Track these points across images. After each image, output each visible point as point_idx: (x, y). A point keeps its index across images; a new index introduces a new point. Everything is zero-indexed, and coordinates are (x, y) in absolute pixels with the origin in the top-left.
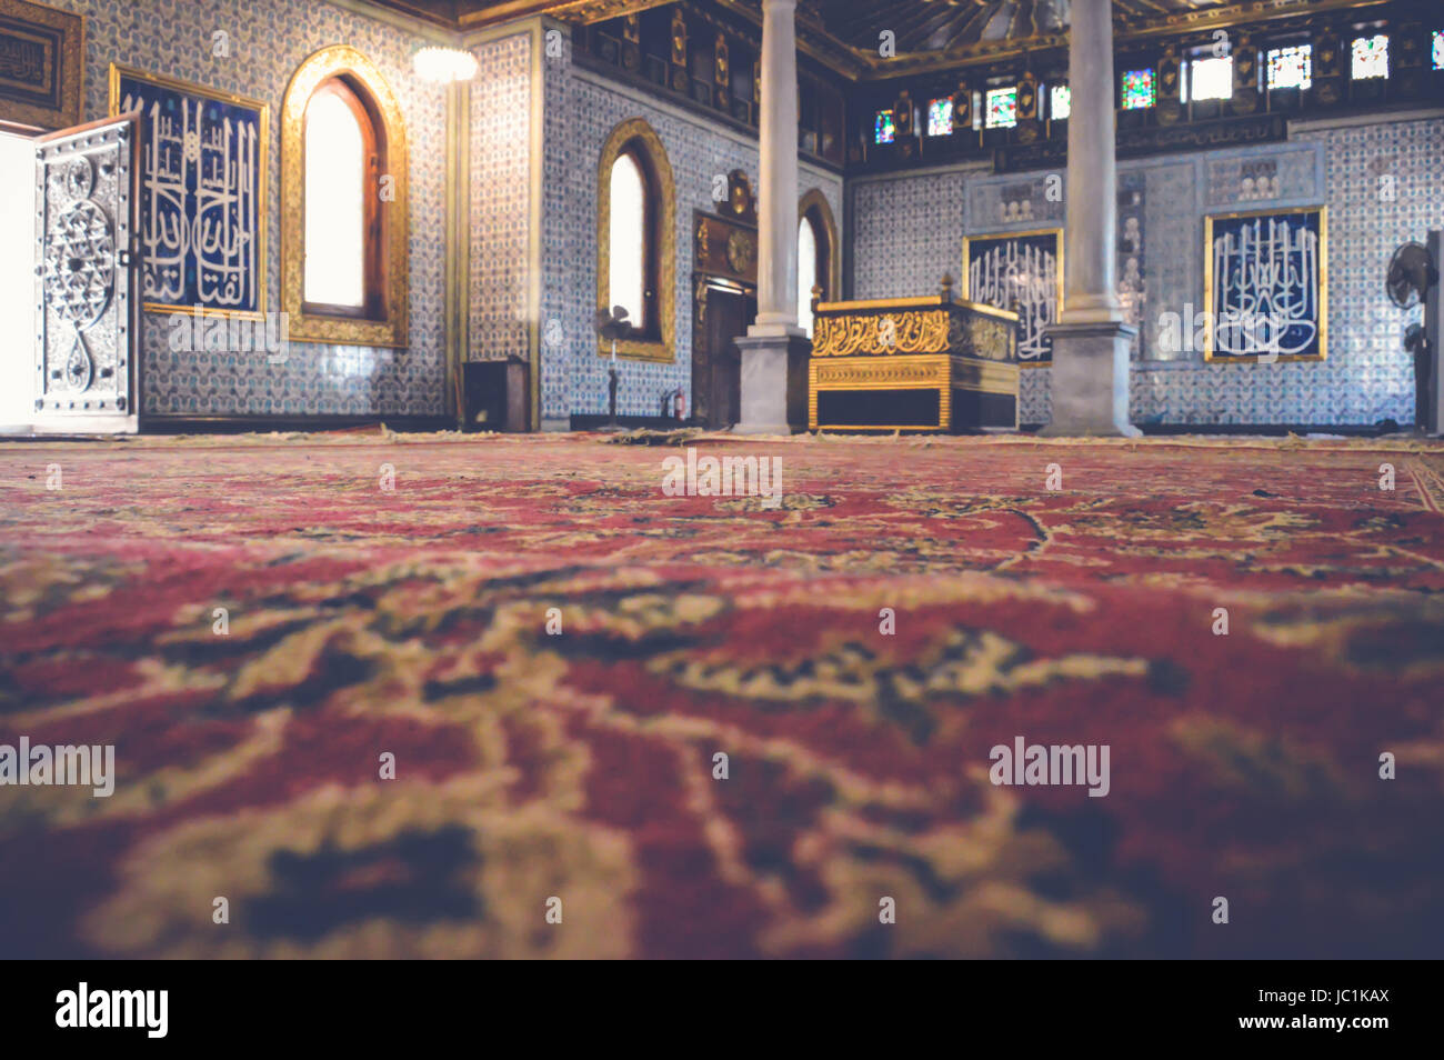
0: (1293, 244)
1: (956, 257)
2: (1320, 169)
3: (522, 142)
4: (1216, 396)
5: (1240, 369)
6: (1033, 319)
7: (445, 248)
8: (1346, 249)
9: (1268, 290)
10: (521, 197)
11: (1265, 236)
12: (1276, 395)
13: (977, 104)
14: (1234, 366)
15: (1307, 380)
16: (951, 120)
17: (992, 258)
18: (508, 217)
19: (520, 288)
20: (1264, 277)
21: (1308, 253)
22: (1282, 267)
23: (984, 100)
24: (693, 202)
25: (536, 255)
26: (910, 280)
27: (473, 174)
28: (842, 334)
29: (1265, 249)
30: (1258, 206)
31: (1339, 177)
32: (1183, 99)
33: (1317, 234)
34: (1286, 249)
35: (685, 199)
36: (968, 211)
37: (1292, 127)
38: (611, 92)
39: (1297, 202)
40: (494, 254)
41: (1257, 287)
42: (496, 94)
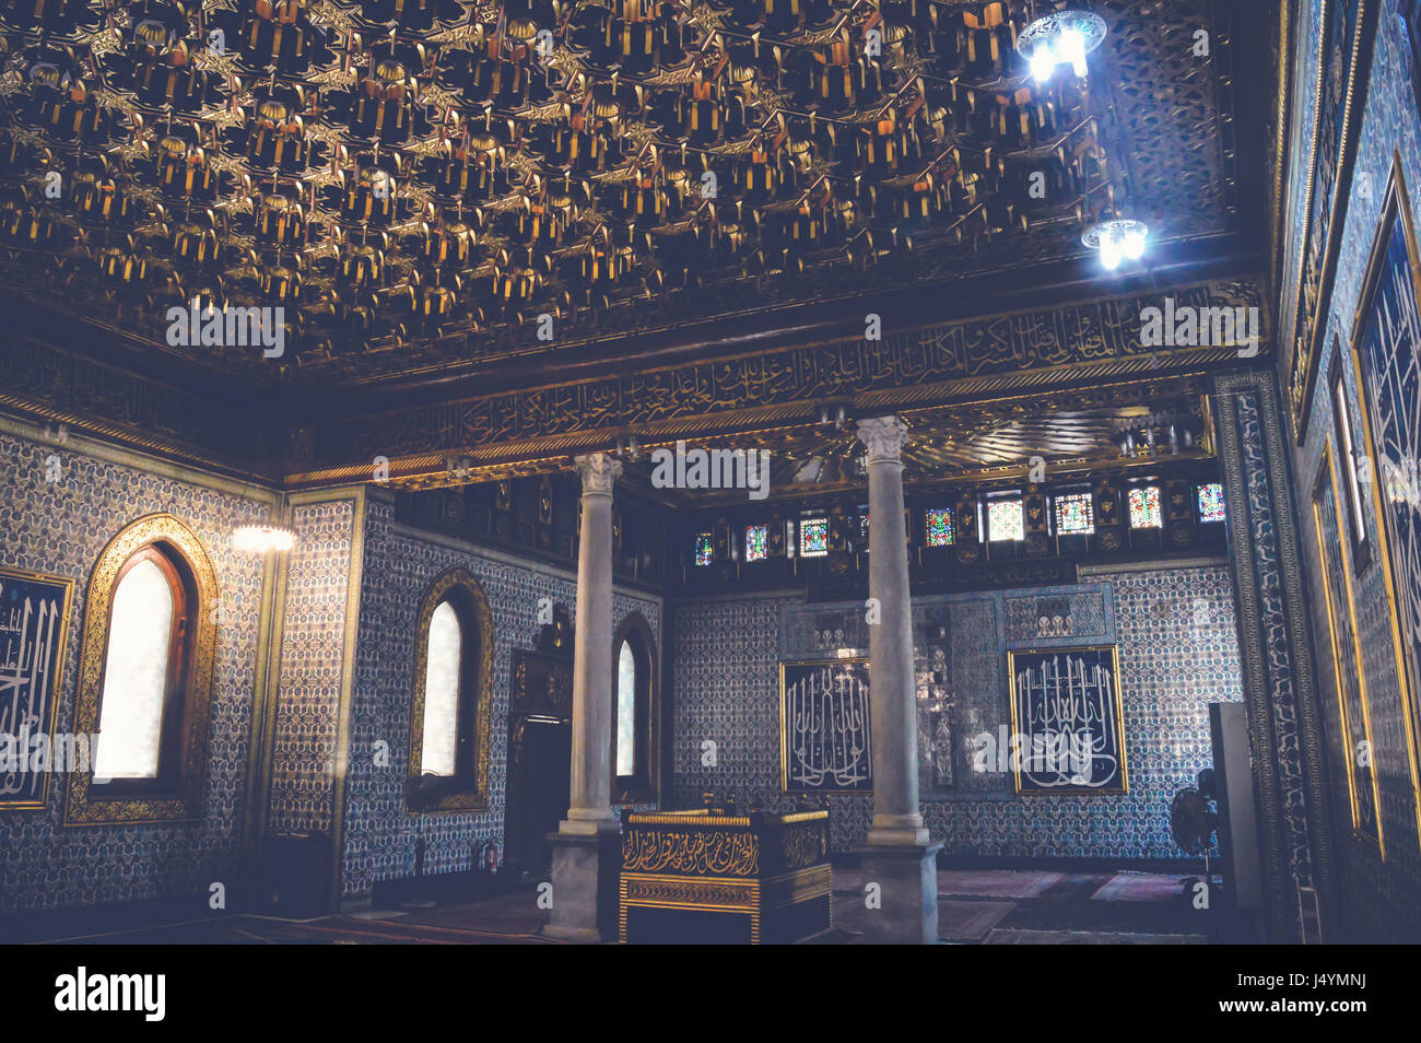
0: (1090, 681)
1: (773, 681)
2: (1109, 610)
3: (338, 608)
4: (1029, 829)
5: (1049, 801)
6: (849, 746)
7: (252, 710)
8: (1139, 686)
9: (1070, 724)
10: (334, 662)
11: (1063, 672)
12: (1085, 828)
13: (791, 532)
14: (1044, 798)
15: (1113, 814)
16: (766, 546)
17: (808, 683)
18: (319, 682)
19: (327, 758)
20: (1066, 711)
21: (1104, 689)
22: (1081, 703)
23: (797, 528)
24: (512, 642)
25: (344, 724)
26: (728, 701)
27: (286, 634)
28: (653, 849)
29: (1064, 684)
30: (1057, 643)
31: (1126, 618)
32: (981, 540)
33: (1111, 672)
34: (1083, 685)
35: (504, 641)
36: (784, 638)
37: (1081, 571)
38: (432, 544)
39: (1091, 641)
40: (303, 719)
41: (1060, 721)
42: (315, 556)
